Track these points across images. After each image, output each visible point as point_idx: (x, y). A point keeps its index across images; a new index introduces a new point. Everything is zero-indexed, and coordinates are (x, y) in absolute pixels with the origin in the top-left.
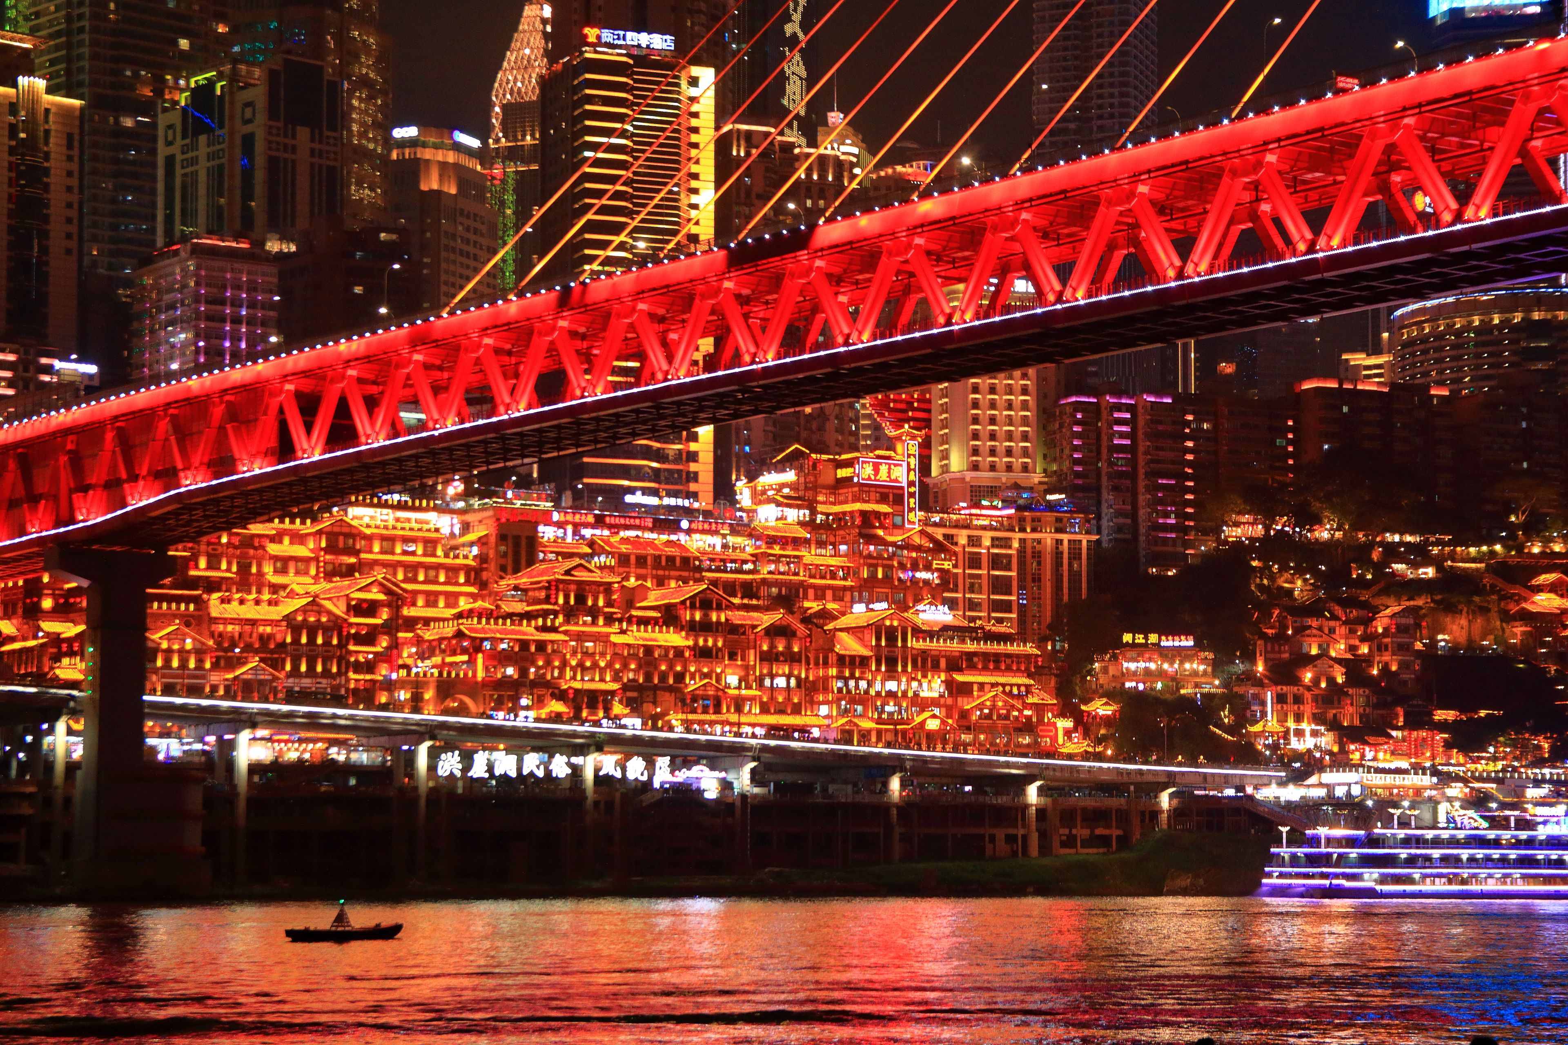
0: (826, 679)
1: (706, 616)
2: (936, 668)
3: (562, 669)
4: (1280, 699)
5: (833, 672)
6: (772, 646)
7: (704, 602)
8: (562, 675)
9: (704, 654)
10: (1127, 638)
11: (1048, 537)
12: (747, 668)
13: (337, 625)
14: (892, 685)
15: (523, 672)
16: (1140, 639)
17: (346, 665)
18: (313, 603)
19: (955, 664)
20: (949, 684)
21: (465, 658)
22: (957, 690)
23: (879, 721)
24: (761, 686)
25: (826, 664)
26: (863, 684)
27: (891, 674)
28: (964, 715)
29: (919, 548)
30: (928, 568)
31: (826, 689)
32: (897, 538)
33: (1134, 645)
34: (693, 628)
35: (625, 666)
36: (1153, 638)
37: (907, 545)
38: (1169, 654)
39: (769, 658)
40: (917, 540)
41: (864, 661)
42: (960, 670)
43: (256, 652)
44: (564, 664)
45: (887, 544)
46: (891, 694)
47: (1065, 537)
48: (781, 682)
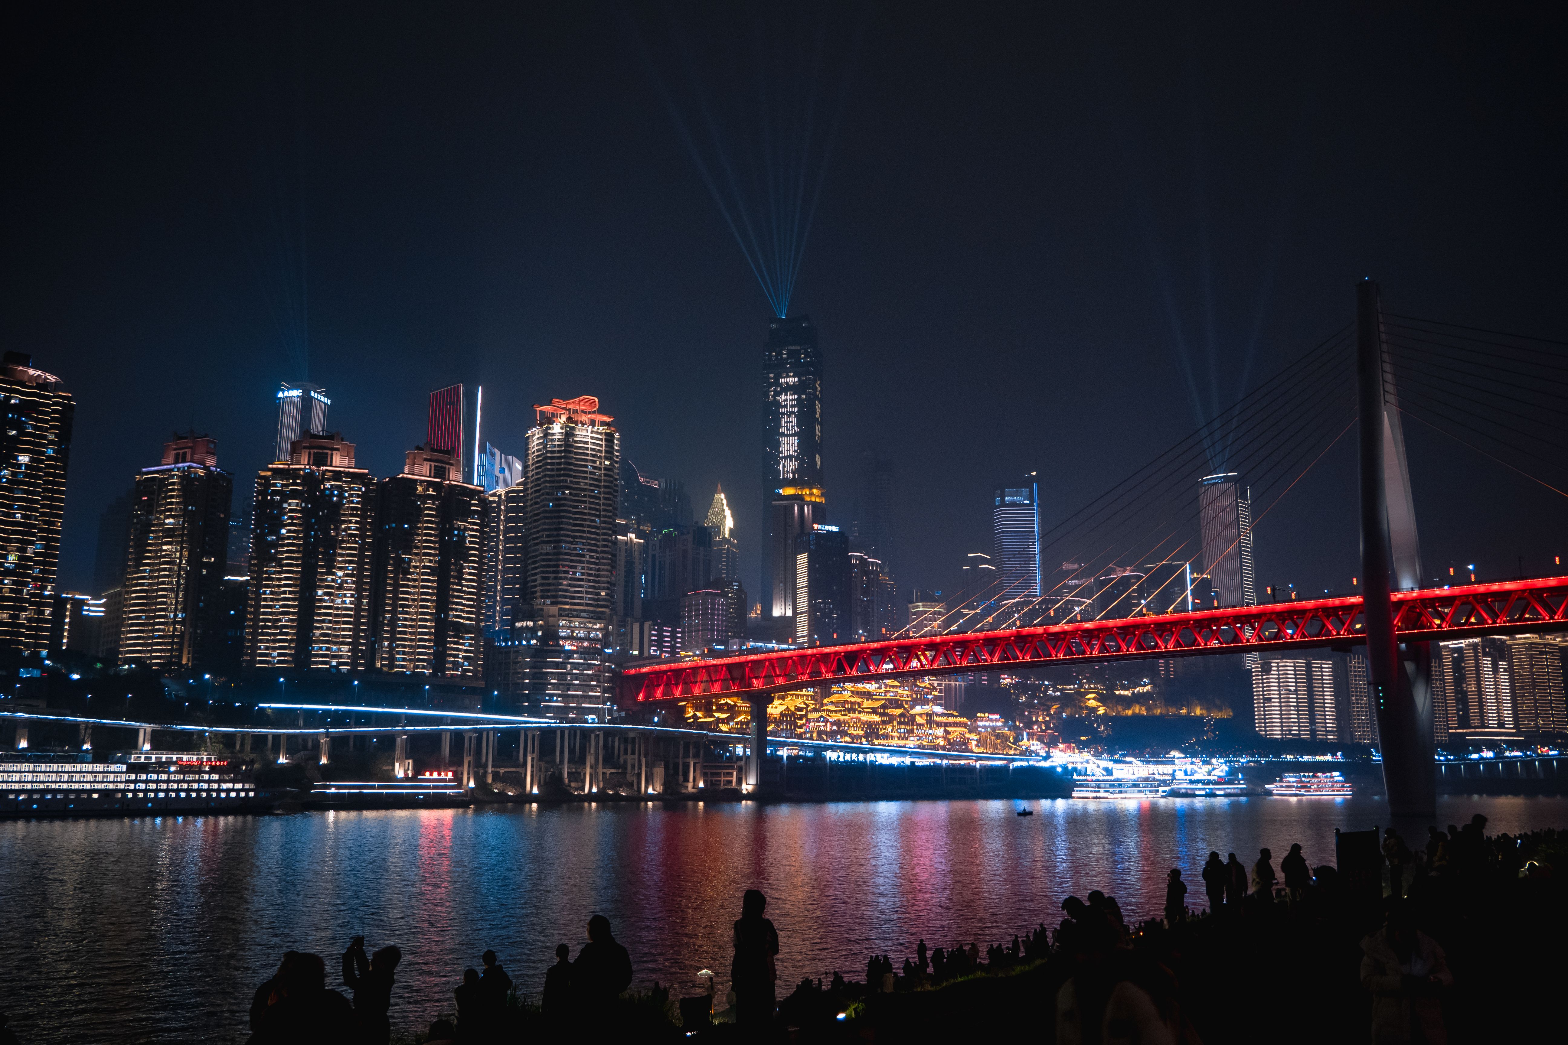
0: (913, 729)
1: (884, 711)
2: (941, 726)
3: (848, 727)
4: (1028, 734)
5: (915, 727)
6: (900, 720)
7: (884, 707)
8: (848, 729)
9: (884, 722)
10: (979, 715)
11: (953, 683)
12: (893, 726)
13: (793, 714)
14: (930, 731)
15: (839, 728)
16: (983, 715)
17: (796, 726)
18: (787, 708)
19: (947, 725)
20: (945, 731)
21: (824, 724)
22: (947, 732)
23: (928, 742)
24: (898, 732)
25: (913, 725)
26: (923, 731)
27: (930, 728)
28: (949, 740)
29: (928, 688)
30: (931, 694)
31: (913, 733)
32: (923, 685)
33: (981, 717)
34: (881, 715)
35: (864, 726)
36: (987, 715)
37: (925, 687)
38: (991, 720)
39: (899, 723)
40: (928, 686)
41: (923, 725)
42: (948, 726)
43: (773, 723)
44: (849, 725)
45: (920, 687)
46: (931, 734)
47: (958, 683)
48: (902, 730)
